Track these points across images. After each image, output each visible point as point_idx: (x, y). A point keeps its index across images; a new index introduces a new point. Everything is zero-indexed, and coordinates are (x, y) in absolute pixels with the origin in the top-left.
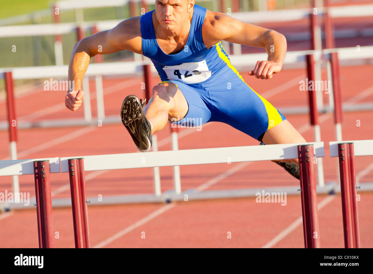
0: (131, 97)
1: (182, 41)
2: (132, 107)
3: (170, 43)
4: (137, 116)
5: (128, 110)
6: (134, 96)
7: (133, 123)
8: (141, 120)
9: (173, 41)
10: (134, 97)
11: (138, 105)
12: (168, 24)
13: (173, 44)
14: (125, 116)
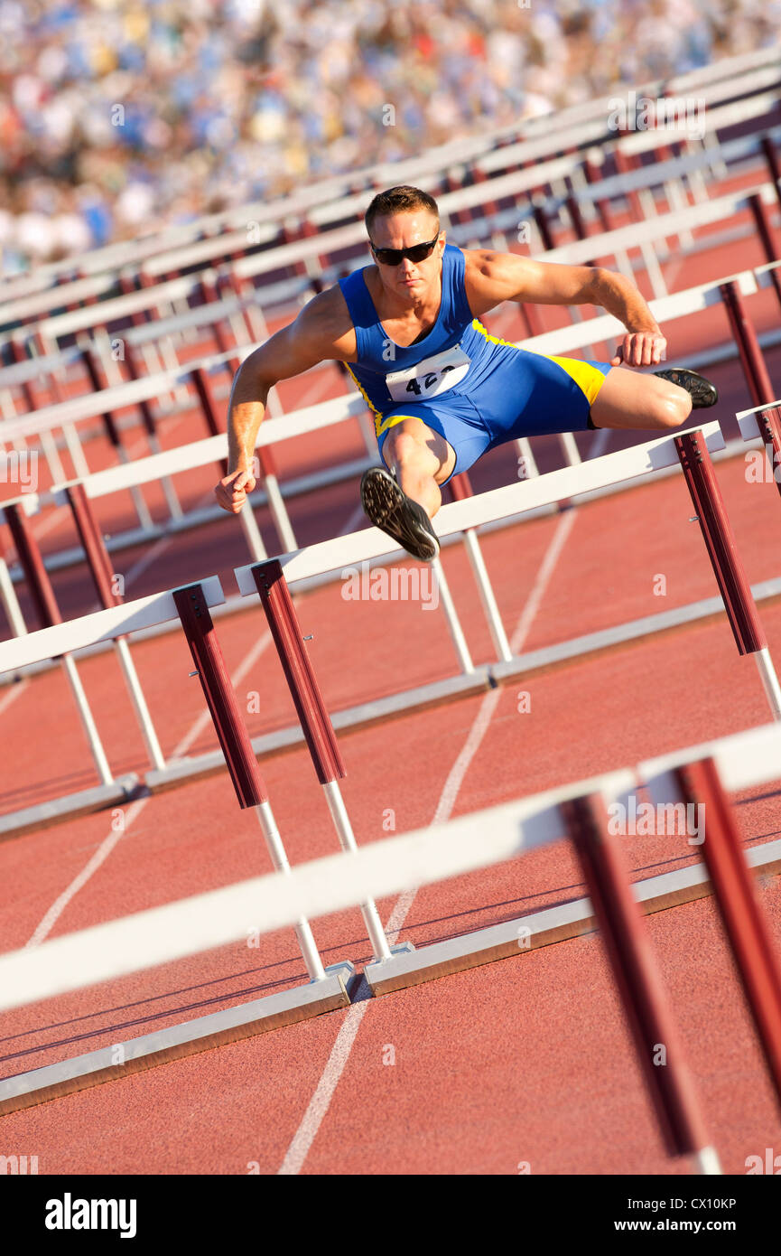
0: (371, 472)
1: (430, 316)
2: (379, 490)
3: (408, 323)
4: (394, 502)
5: (375, 498)
6: (374, 468)
7: (393, 517)
8: (404, 507)
9: (413, 318)
10: (376, 470)
11: (390, 483)
12: (412, 286)
13: (414, 324)
14: (373, 511)
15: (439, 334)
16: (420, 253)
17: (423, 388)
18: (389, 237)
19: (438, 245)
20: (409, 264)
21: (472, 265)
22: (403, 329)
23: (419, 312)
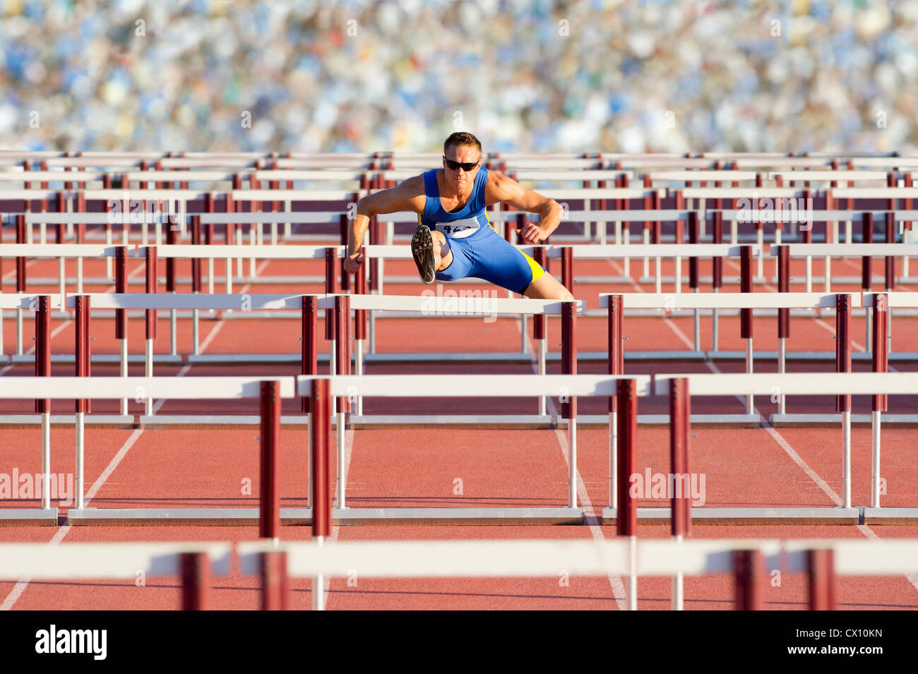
15: (467, 210)
16: (468, 167)
17: (452, 231)
18: (455, 155)
19: (477, 166)
20: (462, 171)
21: (490, 179)
22: (450, 203)
23: (460, 197)
